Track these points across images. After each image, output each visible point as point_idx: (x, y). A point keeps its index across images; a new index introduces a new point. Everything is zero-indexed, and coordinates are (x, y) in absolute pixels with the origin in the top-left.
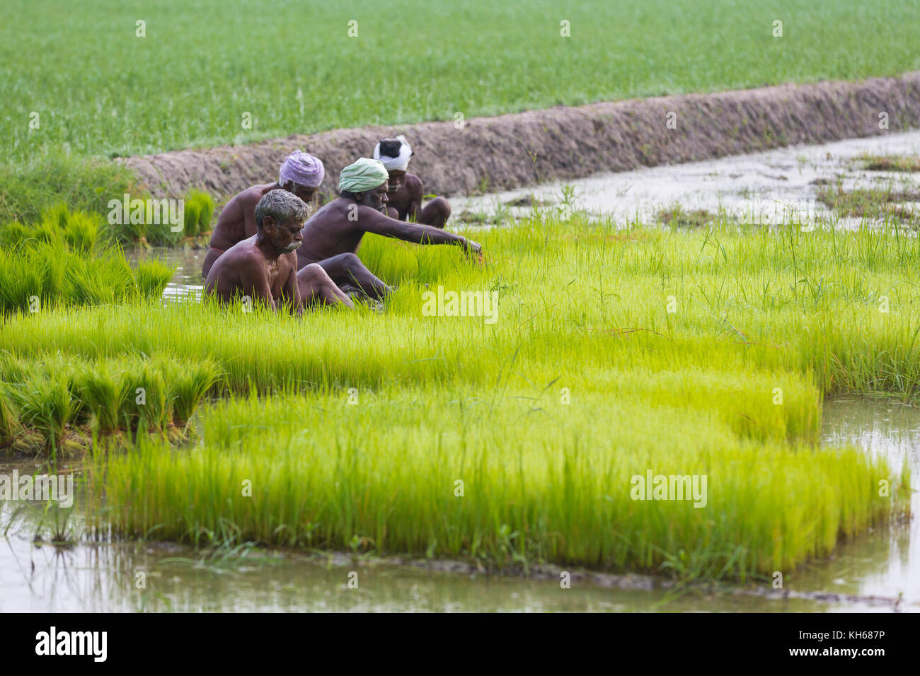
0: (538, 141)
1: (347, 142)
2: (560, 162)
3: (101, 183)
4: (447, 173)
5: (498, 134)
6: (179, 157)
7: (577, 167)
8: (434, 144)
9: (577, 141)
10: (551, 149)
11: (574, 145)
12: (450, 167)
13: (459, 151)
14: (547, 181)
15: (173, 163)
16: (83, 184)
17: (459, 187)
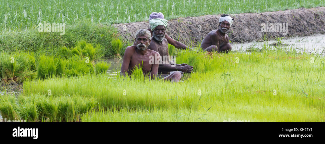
0: (290, 21)
1: (209, 20)
2: (298, 30)
3: (103, 33)
4: (250, 32)
5: (273, 18)
6: (139, 24)
7: (306, 32)
8: (246, 22)
9: (307, 22)
10: (295, 25)
11: (305, 23)
12: (251, 30)
13: (256, 24)
14: (293, 37)
15: (135, 26)
16: (95, 33)
17: (255, 38)
